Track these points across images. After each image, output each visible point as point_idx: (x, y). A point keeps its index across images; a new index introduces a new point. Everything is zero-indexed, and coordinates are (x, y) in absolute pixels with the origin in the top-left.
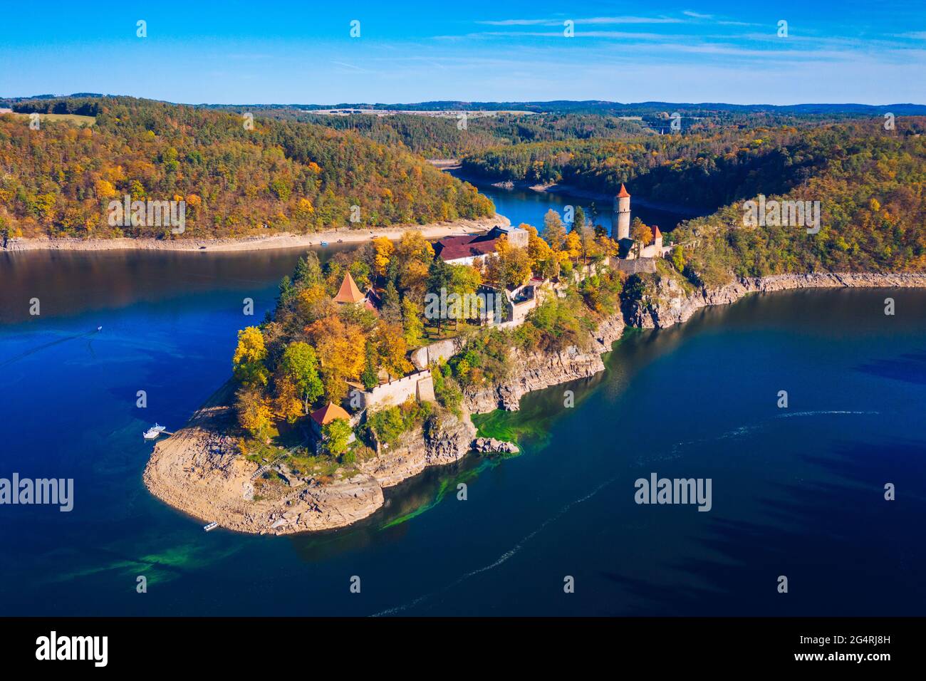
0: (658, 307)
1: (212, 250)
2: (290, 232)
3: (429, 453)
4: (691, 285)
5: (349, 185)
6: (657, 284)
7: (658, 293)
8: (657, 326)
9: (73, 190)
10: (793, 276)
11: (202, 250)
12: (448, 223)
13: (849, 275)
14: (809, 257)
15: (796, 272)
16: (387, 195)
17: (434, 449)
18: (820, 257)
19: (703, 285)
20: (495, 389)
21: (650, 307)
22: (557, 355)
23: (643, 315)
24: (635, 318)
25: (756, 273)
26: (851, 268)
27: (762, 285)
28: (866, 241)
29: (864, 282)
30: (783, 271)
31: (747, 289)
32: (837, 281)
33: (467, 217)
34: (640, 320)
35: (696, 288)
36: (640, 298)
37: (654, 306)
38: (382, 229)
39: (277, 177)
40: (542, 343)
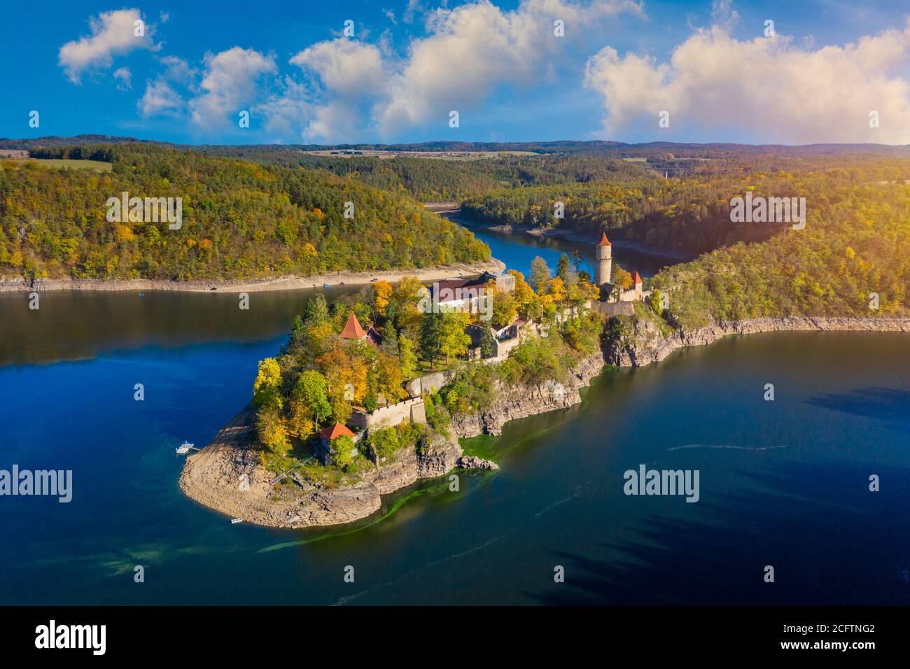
0: (635, 347)
1: (222, 291)
2: (295, 274)
3: (420, 468)
4: (669, 326)
5: (351, 230)
6: (635, 325)
7: (636, 334)
8: (634, 365)
9: (95, 234)
10: (770, 320)
11: (213, 291)
12: (445, 267)
13: (824, 319)
14: (787, 302)
15: (773, 316)
16: (387, 241)
17: (425, 464)
18: (797, 301)
19: (681, 327)
20: (480, 417)
21: (627, 347)
22: (537, 387)
23: (621, 354)
24: (614, 356)
25: (734, 317)
26: (827, 312)
27: (739, 328)
28: (840, 287)
29: (839, 326)
30: (761, 315)
31: (725, 331)
32: (813, 325)
33: (463, 261)
34: (619, 359)
35: (674, 330)
36: (619, 338)
37: (632, 346)
38: (382, 272)
39: (283, 222)
40: (523, 377)
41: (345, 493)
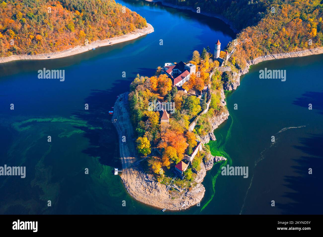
0: (233, 83)
1: (53, 58)
2: (79, 45)
3: (206, 167)
4: (237, 69)
5: (95, 21)
6: (232, 75)
7: (232, 78)
8: (233, 89)
10: (261, 57)
11: (49, 58)
12: (134, 32)
13: (276, 55)
14: (266, 50)
15: (262, 56)
16: (110, 24)
17: (207, 165)
18: (268, 49)
19: (241, 69)
20: (208, 134)
22: (219, 116)
23: (229, 86)
25: (252, 58)
26: (277, 52)
27: (253, 62)
28: (281, 43)
29: (280, 57)
30: (258, 56)
31: (250, 64)
32: (273, 57)
33: (139, 28)
34: (228, 88)
35: (238, 70)
36: (228, 81)
37: (232, 83)
38: (111, 38)
40: (215, 113)
41: (195, 191)
